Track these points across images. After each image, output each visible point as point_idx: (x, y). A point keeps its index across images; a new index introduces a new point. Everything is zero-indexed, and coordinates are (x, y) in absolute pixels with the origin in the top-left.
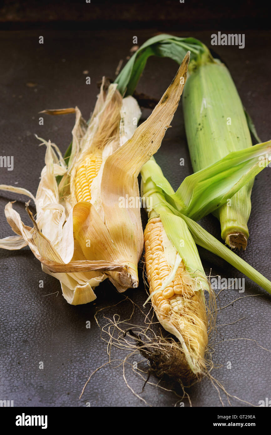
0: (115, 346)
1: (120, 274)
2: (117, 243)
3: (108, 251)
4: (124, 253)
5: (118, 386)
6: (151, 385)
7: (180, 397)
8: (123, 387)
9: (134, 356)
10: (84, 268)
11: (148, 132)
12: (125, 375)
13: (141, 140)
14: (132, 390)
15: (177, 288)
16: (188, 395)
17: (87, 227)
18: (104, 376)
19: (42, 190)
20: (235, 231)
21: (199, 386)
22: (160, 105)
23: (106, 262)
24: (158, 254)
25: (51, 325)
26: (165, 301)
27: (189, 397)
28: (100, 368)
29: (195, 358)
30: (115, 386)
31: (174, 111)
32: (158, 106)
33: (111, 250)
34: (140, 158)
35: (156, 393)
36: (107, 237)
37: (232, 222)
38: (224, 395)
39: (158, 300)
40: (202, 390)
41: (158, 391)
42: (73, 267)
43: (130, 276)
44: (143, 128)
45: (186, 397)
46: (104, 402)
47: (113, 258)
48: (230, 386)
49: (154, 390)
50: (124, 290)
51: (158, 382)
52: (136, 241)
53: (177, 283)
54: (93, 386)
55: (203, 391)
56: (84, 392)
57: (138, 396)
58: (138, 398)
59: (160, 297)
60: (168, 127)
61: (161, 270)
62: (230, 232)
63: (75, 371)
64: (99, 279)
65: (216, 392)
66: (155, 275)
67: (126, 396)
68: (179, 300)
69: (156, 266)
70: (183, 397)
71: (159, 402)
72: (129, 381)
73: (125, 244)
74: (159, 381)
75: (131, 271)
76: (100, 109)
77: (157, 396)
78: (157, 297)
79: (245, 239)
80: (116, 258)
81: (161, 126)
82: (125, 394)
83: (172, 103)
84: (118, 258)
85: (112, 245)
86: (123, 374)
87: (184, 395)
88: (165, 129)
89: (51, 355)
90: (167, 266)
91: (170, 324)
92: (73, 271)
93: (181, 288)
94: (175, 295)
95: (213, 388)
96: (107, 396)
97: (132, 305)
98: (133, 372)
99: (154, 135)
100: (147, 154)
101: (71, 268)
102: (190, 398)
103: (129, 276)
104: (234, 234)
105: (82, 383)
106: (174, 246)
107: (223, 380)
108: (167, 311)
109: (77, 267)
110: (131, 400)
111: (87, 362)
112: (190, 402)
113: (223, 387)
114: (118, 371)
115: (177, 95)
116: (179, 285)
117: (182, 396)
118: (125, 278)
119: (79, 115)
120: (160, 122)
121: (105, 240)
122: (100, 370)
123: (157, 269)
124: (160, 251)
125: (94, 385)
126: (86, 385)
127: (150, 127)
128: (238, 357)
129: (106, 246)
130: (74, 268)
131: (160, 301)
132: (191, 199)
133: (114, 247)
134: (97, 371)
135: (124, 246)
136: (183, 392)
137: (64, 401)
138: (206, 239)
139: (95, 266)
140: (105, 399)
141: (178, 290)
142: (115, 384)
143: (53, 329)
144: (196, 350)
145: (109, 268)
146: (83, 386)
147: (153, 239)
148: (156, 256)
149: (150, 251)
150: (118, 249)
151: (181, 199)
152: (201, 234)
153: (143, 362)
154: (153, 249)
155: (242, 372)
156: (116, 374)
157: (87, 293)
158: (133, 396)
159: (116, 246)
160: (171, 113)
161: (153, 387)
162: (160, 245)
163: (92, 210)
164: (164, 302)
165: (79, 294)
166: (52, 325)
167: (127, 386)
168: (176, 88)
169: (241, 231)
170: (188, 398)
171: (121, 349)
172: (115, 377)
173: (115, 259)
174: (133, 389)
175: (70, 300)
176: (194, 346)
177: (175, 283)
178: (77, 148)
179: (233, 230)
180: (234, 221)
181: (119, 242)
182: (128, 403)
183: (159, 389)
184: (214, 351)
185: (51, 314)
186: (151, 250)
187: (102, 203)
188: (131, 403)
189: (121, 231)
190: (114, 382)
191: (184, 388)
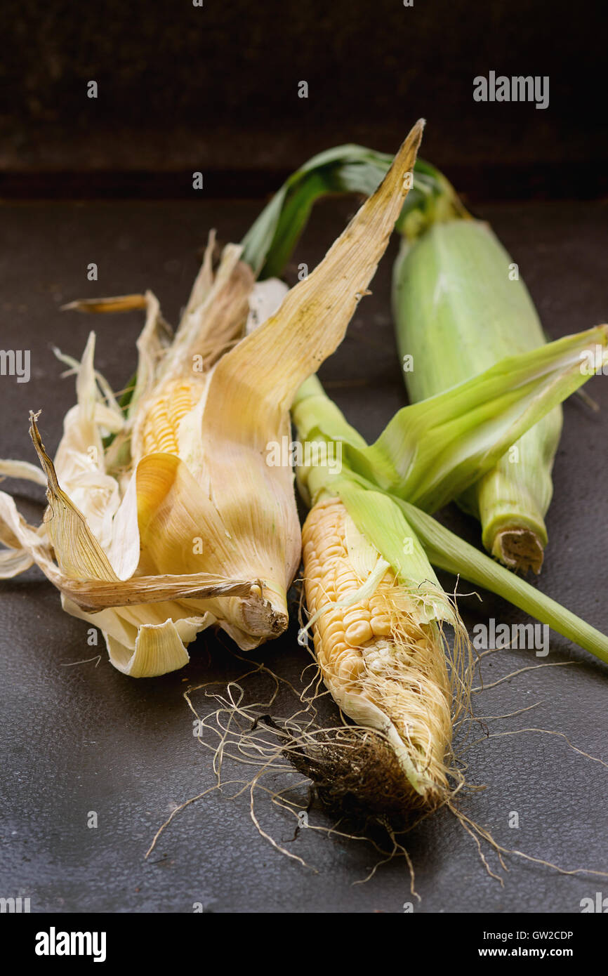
0: (231, 758)
1: (244, 604)
2: (238, 539)
3: (217, 556)
4: (255, 560)
5: (237, 834)
6: (317, 831)
7: (385, 853)
8: (249, 835)
9: (277, 778)
10: (161, 590)
11: (315, 302)
12: (254, 813)
13: (300, 320)
14: (270, 839)
15: (379, 621)
16: (403, 849)
17: (167, 511)
18: (205, 816)
19: (68, 457)
20: (516, 524)
21: (430, 833)
22: (345, 240)
23: (213, 577)
24: (334, 563)
25: (81, 719)
26: (352, 652)
27: (406, 854)
28: (196, 800)
29: (422, 763)
30: (230, 834)
31: (377, 257)
32: (342, 243)
33: (225, 553)
34: (295, 364)
35: (328, 847)
36: (214, 525)
37: (508, 505)
38: (491, 852)
39: (335, 652)
40: (438, 842)
41: (334, 843)
42: (136, 590)
43: (269, 604)
44: (305, 293)
45: (398, 854)
46: (203, 864)
47: (228, 570)
48: (504, 834)
49: (324, 842)
50: (253, 646)
51: (335, 824)
52: (282, 538)
53: (378, 612)
54: (178, 833)
55: (440, 843)
56: (155, 846)
57: (285, 852)
58: (285, 855)
59: (339, 645)
60: (363, 294)
61: (342, 590)
62: (503, 527)
63: (136, 805)
64: (197, 621)
65: (471, 845)
66: (329, 601)
67: (257, 853)
68: (382, 647)
69: (330, 584)
70: (393, 855)
71: (336, 863)
72: (264, 825)
73: (258, 542)
74: (337, 825)
75: (270, 596)
76: (204, 299)
77: (330, 852)
78: (331, 645)
79: (537, 545)
80: (236, 569)
81: (346, 289)
82: (255, 849)
83: (375, 237)
84: (241, 571)
85: (226, 544)
86: (250, 811)
87: (395, 850)
88: (357, 299)
89: (81, 775)
90: (357, 580)
91: (362, 700)
92: (134, 599)
93: (388, 621)
94: (372, 638)
95: (465, 838)
96: (211, 852)
97: (273, 682)
98: (275, 806)
99: (330, 310)
100: (312, 354)
101: (130, 593)
102: (409, 856)
103: (265, 605)
104: (513, 532)
105: (152, 828)
106: (371, 545)
107: (488, 823)
108: (355, 672)
109: (144, 589)
110: (269, 860)
111: (164, 788)
112: (410, 864)
113: (488, 835)
114: (237, 806)
115: (386, 218)
116: (384, 614)
117: (392, 852)
118: (257, 611)
119: (153, 307)
120: (343, 280)
121: (209, 532)
122: (196, 803)
123: (331, 589)
124: (339, 556)
125: (180, 832)
126: (162, 832)
127: (320, 290)
128: (523, 779)
129: (214, 544)
130: (137, 592)
131: (337, 653)
132: (411, 462)
133: (232, 546)
134: (187, 805)
135: (255, 547)
136: (394, 844)
137: (108, 863)
138: (448, 546)
139: (186, 586)
140: (207, 858)
141: (382, 625)
142: (231, 830)
143: (86, 727)
144: (423, 746)
145: (219, 589)
146: (155, 835)
147: (323, 534)
148: (330, 567)
149: (317, 561)
150: (242, 551)
151: (389, 459)
152: (436, 537)
153: (297, 789)
154: (324, 555)
155: (534, 808)
156: (234, 812)
157: (166, 644)
158: (274, 853)
159: (236, 545)
160: (371, 259)
161: (320, 836)
162: (339, 544)
163: (182, 473)
164: (347, 654)
165: (149, 644)
166: (84, 720)
167: (260, 834)
168: (384, 202)
169: (528, 527)
170: (404, 856)
171: (245, 764)
172: (232, 816)
173: (232, 573)
174: (273, 839)
175: (125, 667)
176: (419, 738)
177: (374, 611)
178: (147, 379)
179: (509, 524)
180: (512, 503)
181: (244, 537)
182: (261, 865)
183: (335, 837)
184: (465, 767)
185: (81, 698)
186: (318, 557)
187: (205, 457)
188: (268, 865)
189: (249, 517)
190: (229, 827)
191: (396, 835)
